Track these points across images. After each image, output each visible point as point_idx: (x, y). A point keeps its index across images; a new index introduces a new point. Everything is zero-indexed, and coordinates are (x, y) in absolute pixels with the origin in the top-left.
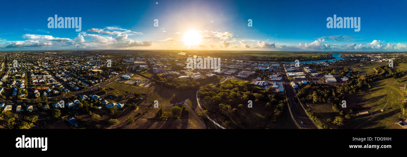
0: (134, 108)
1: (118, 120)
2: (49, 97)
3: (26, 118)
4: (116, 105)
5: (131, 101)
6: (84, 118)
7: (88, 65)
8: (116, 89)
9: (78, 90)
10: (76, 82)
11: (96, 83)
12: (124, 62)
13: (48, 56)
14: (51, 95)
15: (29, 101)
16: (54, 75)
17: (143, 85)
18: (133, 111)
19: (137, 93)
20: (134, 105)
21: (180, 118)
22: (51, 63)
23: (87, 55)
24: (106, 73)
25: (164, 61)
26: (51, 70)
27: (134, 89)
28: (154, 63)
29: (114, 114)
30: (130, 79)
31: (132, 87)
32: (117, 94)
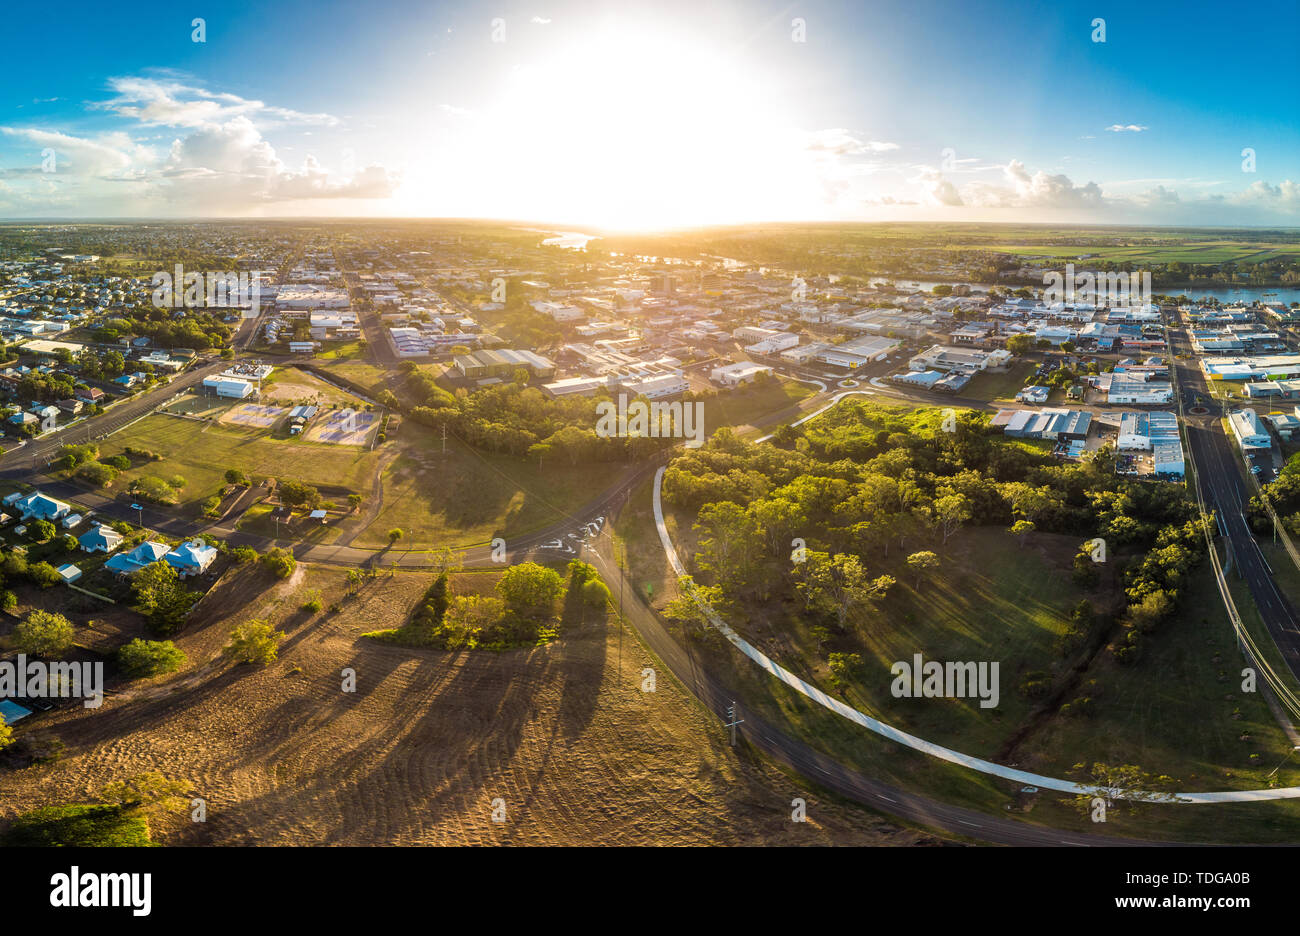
0: (274, 573)
1: (178, 647)
4: (166, 557)
5: (258, 531)
8: (167, 455)
17: (333, 430)
18: (268, 592)
19: (295, 479)
20: (275, 554)
21: (551, 633)
24: (105, 360)
25: (460, 287)
27: (279, 458)
28: (396, 298)
29: (156, 612)
30: (251, 399)
31: (269, 449)
32: (174, 484)
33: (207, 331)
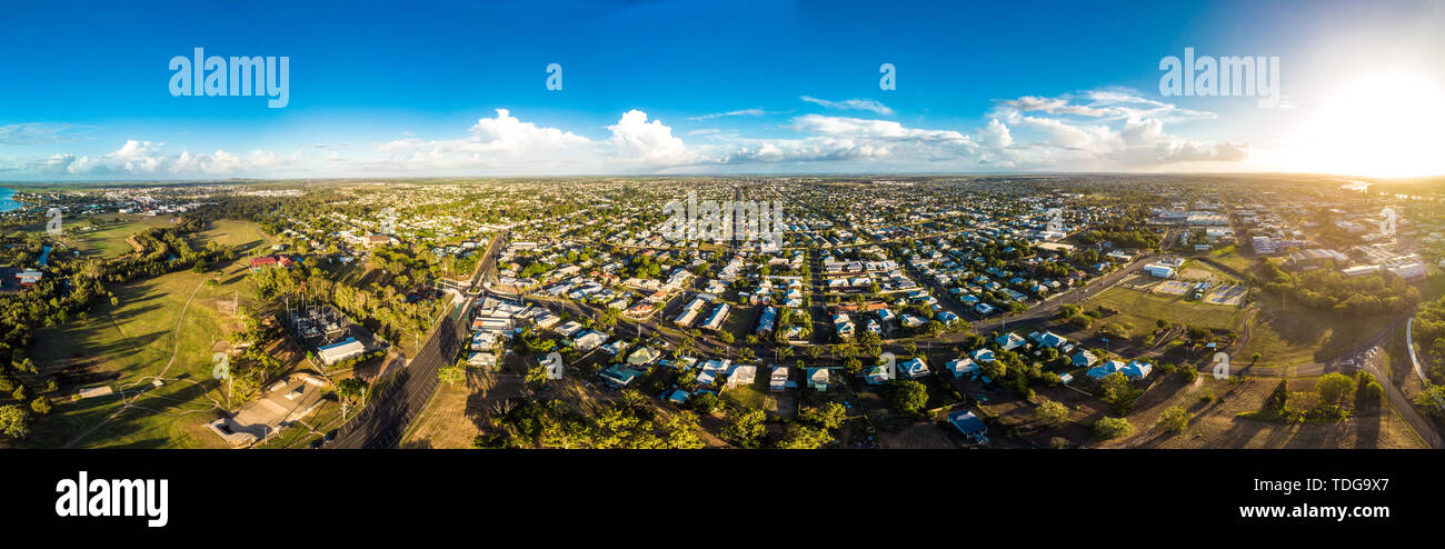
0: (1186, 379)
1: (1129, 422)
2: (887, 338)
3: (804, 412)
4: (1122, 369)
5: (1176, 354)
6: (1010, 413)
7: (1026, 226)
8: (1122, 310)
9: (990, 315)
10: (982, 286)
11: (1052, 291)
12: (1150, 217)
13: (885, 195)
14: (894, 331)
15: (817, 351)
16: (905, 261)
17: (1220, 296)
18: (1182, 390)
19: (1198, 326)
20: (1186, 367)
21: (1347, 413)
22: (894, 220)
23: (1023, 192)
24: (1087, 255)
25: (1293, 213)
26: (895, 244)
27: (1188, 312)
28: (1256, 219)
29: (1116, 401)
30: (1172, 278)
31: (1182, 307)
32: (1127, 328)
33: (1146, 238)
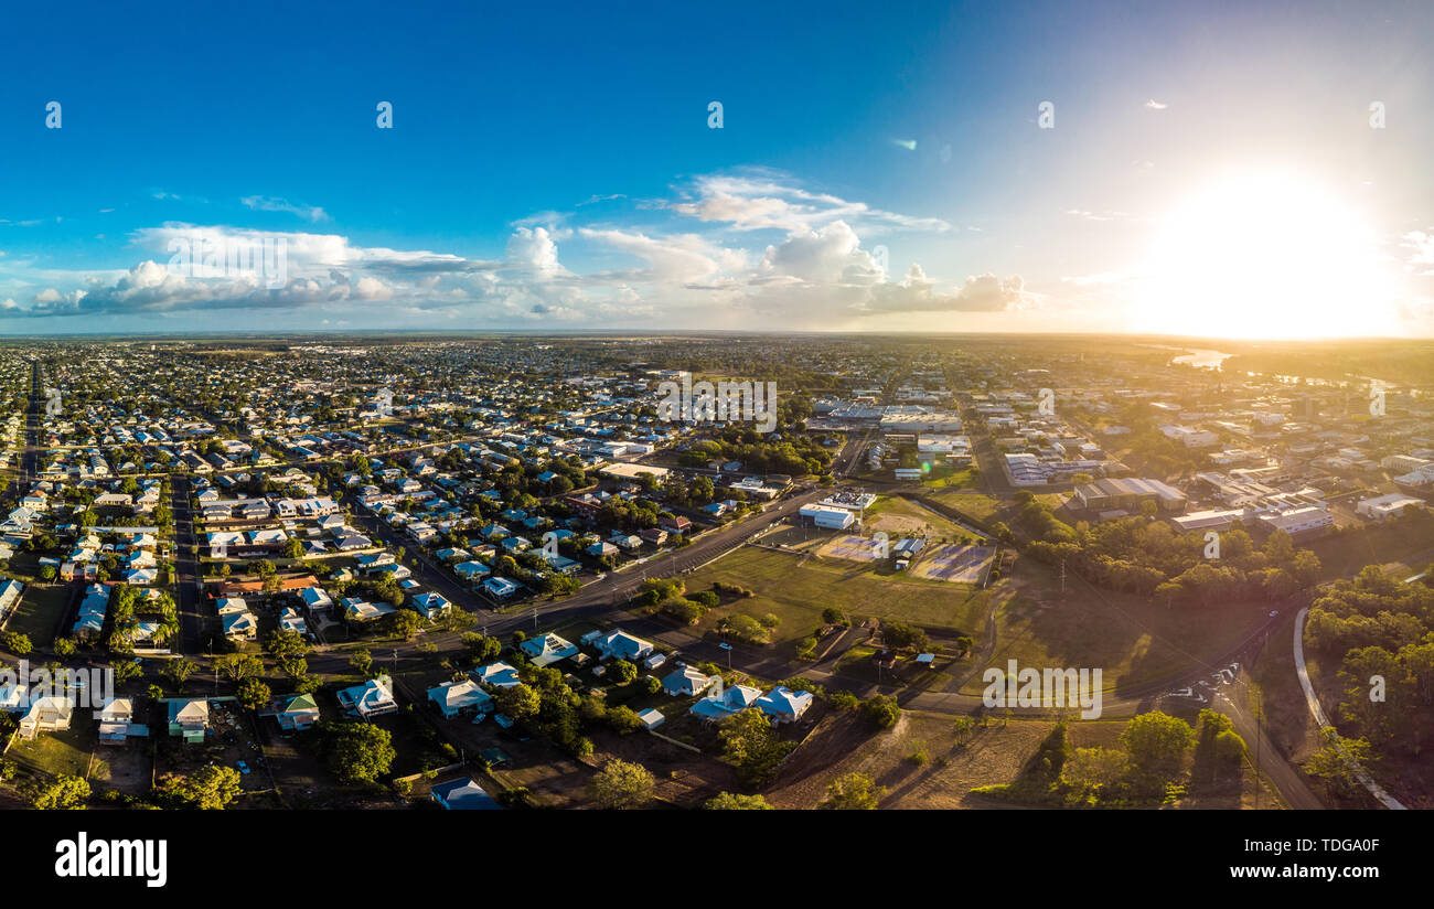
0: (875, 722)
1: (769, 801)
2: (318, 642)
3: (162, 783)
4: (756, 704)
5: (858, 675)
6: (544, 784)
7: (579, 432)
8: (758, 591)
9: (510, 599)
10: (496, 543)
11: (626, 553)
12: (813, 416)
13: (313, 372)
14: (328, 629)
15: (185, 668)
16: (350, 498)
17: (942, 566)
18: (867, 743)
19: (901, 620)
20: (877, 701)
21: (1180, 789)
22: (330, 420)
23: (573, 368)
24: (693, 485)
25: (1083, 409)
26: (333, 465)
27: (882, 595)
28: (1012, 421)
29: (745, 763)
30: (852, 530)
31: (872, 585)
32: (764, 625)
33: (805, 456)
